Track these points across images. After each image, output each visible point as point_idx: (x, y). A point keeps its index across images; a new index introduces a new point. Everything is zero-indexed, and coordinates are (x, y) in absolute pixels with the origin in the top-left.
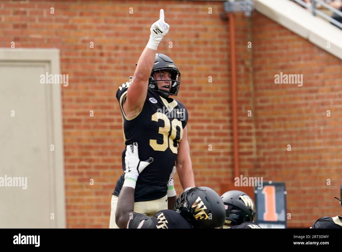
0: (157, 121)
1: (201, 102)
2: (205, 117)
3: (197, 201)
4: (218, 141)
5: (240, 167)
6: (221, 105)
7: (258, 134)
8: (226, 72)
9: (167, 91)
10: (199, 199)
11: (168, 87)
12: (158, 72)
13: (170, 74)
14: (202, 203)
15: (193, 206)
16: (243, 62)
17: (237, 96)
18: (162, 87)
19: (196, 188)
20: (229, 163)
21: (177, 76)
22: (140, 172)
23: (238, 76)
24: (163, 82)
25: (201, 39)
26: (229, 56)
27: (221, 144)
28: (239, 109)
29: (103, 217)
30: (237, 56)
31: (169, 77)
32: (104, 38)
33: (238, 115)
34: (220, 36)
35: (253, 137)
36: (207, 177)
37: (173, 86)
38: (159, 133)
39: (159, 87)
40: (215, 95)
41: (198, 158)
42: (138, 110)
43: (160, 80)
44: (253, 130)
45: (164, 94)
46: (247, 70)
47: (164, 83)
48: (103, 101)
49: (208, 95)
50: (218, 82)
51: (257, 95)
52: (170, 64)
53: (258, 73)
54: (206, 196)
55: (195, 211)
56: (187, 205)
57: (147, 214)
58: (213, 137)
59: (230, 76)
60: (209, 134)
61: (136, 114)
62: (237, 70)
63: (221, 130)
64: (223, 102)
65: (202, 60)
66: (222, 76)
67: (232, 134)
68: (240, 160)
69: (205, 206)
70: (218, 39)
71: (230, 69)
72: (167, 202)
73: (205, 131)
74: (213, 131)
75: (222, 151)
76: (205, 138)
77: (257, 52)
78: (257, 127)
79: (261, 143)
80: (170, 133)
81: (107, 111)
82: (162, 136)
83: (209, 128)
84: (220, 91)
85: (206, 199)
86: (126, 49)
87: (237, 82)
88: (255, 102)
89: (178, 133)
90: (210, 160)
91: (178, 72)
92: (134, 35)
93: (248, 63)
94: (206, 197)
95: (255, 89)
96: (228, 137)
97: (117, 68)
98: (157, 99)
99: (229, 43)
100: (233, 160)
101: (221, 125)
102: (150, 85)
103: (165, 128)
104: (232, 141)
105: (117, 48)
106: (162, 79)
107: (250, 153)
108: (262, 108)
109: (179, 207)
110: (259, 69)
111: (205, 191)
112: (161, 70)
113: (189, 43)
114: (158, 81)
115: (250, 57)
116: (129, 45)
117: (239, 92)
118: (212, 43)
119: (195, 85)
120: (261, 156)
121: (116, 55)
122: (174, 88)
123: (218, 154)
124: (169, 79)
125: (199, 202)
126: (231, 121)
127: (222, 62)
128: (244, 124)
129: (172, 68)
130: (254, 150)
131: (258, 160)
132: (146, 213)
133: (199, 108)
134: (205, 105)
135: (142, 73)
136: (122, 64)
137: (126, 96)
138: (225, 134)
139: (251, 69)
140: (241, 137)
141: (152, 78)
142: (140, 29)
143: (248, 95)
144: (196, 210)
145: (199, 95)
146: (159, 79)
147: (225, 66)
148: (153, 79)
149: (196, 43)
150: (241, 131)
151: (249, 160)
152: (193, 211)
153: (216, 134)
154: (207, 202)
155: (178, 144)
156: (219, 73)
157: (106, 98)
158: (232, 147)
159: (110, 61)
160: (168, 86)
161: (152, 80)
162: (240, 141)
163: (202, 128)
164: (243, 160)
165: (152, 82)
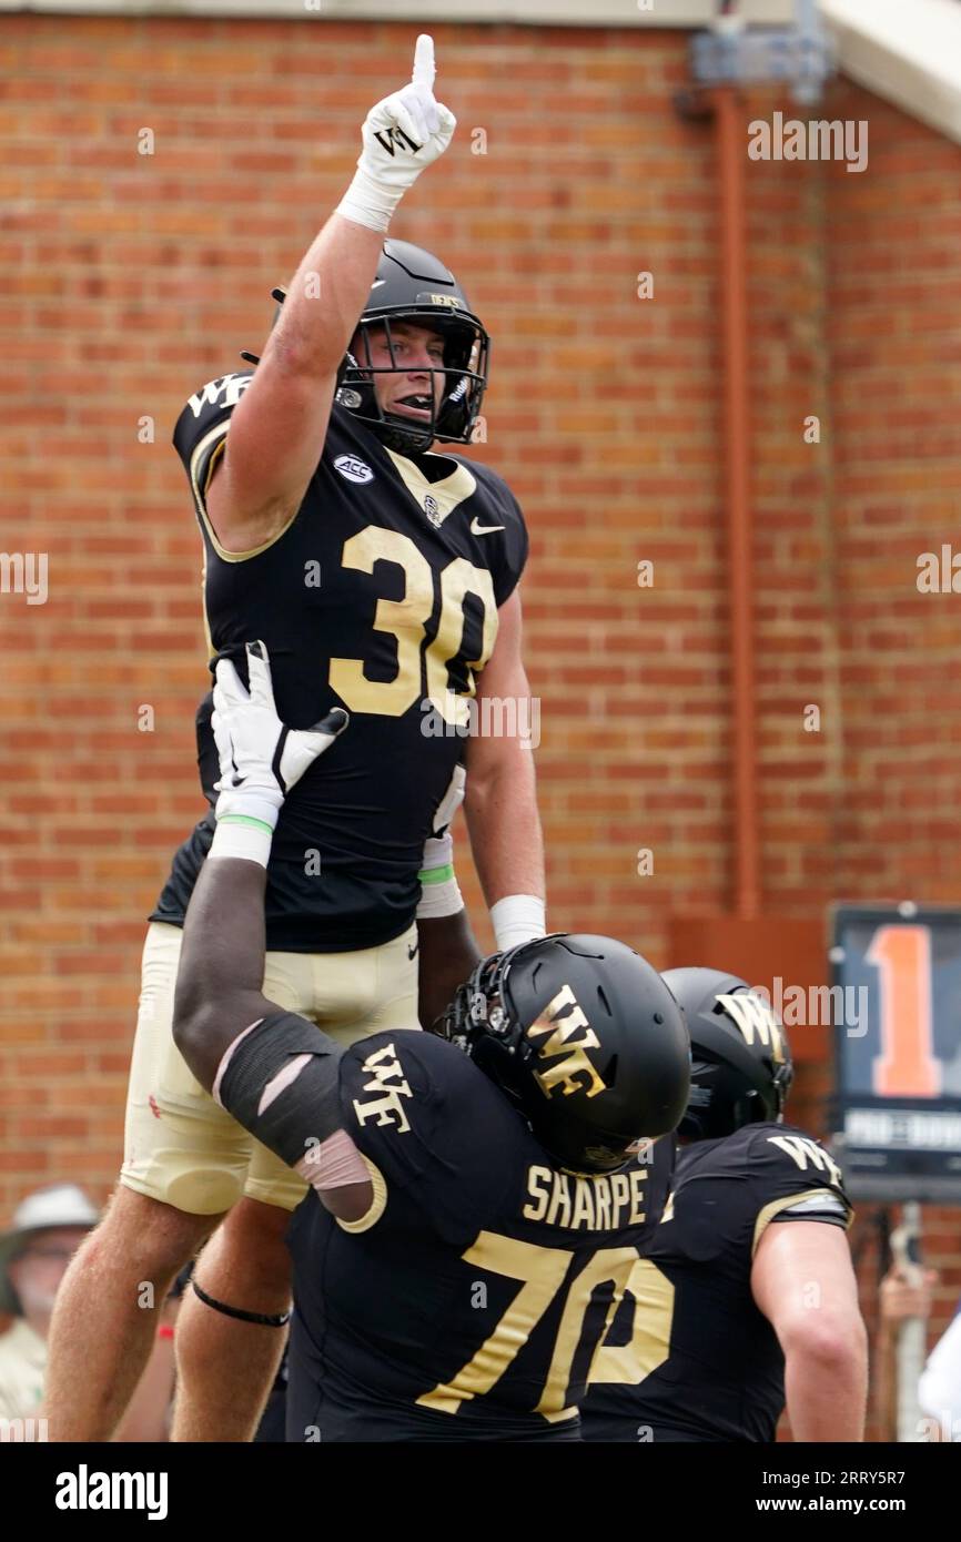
0: (369, 570)
1: (576, 519)
2: (597, 595)
3: (557, 1004)
4: (659, 709)
5: (764, 833)
6: (671, 534)
7: (853, 676)
8: (700, 376)
9: (424, 420)
10: (566, 996)
11: (429, 405)
12: (376, 327)
13: (437, 340)
14: (578, 1018)
15: (535, 1030)
16: (781, 328)
17: (753, 488)
18: (397, 402)
19: (557, 942)
20: (710, 816)
21: (475, 350)
22: (290, 784)
23: (757, 395)
24: (400, 380)
25: (580, 214)
26: (717, 298)
27: (673, 723)
28: (761, 552)
29: (95, 1079)
30: (753, 297)
31: (431, 352)
32: (107, 207)
33: (758, 583)
34: (671, 202)
35: (830, 692)
36: (604, 884)
37: (454, 397)
38: (377, 627)
39: (384, 401)
40: (647, 488)
41: (560, 791)
42: (278, 516)
43: (390, 366)
44: (830, 658)
45: (405, 436)
46: (800, 364)
47: (406, 383)
48: (102, 514)
49: (613, 487)
50: (664, 423)
51: (849, 486)
52: (437, 292)
53: (853, 380)
54: (599, 983)
55: (544, 1053)
56: (508, 1021)
57: (314, 1019)
58: (634, 692)
59: (717, 393)
60: (616, 676)
61: (269, 535)
62: (755, 364)
63: (677, 659)
64: (686, 521)
65: (585, 315)
66: (682, 393)
67: (725, 677)
68: (763, 803)
69: (590, 1032)
70: (659, 217)
71: (718, 362)
72: (416, 957)
73: (598, 659)
74: (632, 662)
75: (675, 757)
76: (597, 695)
77: (849, 280)
78: (846, 641)
79: (863, 720)
80: (432, 627)
81: (119, 563)
82: (389, 643)
83: (615, 645)
84: (667, 468)
85: (601, 1001)
86: (212, 259)
87: (755, 425)
88: (839, 522)
89: (471, 625)
90: (618, 804)
91: (478, 333)
92: (251, 195)
93: (806, 331)
94: (600, 990)
95: (841, 455)
96: (709, 692)
97: (169, 354)
98: (369, 463)
99: (714, 235)
100: (729, 803)
101: (673, 633)
102: (340, 391)
103: (405, 602)
104: (726, 709)
105: (169, 257)
106: (399, 365)
107: (814, 769)
108: (870, 549)
109: (468, 1027)
110: (861, 360)
111: (601, 957)
112: (390, 320)
113: (520, 231)
114: (375, 374)
115: (817, 302)
116: (226, 241)
117: (764, 473)
118: (634, 232)
119: (549, 436)
120: (866, 780)
121: (166, 290)
122: (460, 410)
123: (660, 771)
124: (429, 362)
125: (566, 1011)
126: (723, 613)
127: (679, 327)
128: (785, 627)
129: (448, 309)
130: (833, 752)
131: (852, 800)
132: (311, 1012)
133: (570, 550)
134: (595, 535)
135: (306, 338)
136: (193, 336)
137: (224, 446)
138: (691, 677)
139: (821, 360)
140: (769, 692)
141: (352, 358)
142: (285, 163)
143: (805, 486)
144: (549, 1050)
145: (567, 488)
146: (381, 362)
147: (695, 347)
148: (354, 362)
149: (556, 232)
150: (768, 660)
151: (809, 801)
152: (531, 1055)
153: (649, 676)
154: (606, 1015)
155: (471, 683)
156: (666, 380)
157: (115, 499)
158: (728, 739)
159: (135, 320)
160: (427, 397)
161: (349, 368)
162: (763, 708)
163: (581, 645)
164: (778, 802)
165: (349, 380)
